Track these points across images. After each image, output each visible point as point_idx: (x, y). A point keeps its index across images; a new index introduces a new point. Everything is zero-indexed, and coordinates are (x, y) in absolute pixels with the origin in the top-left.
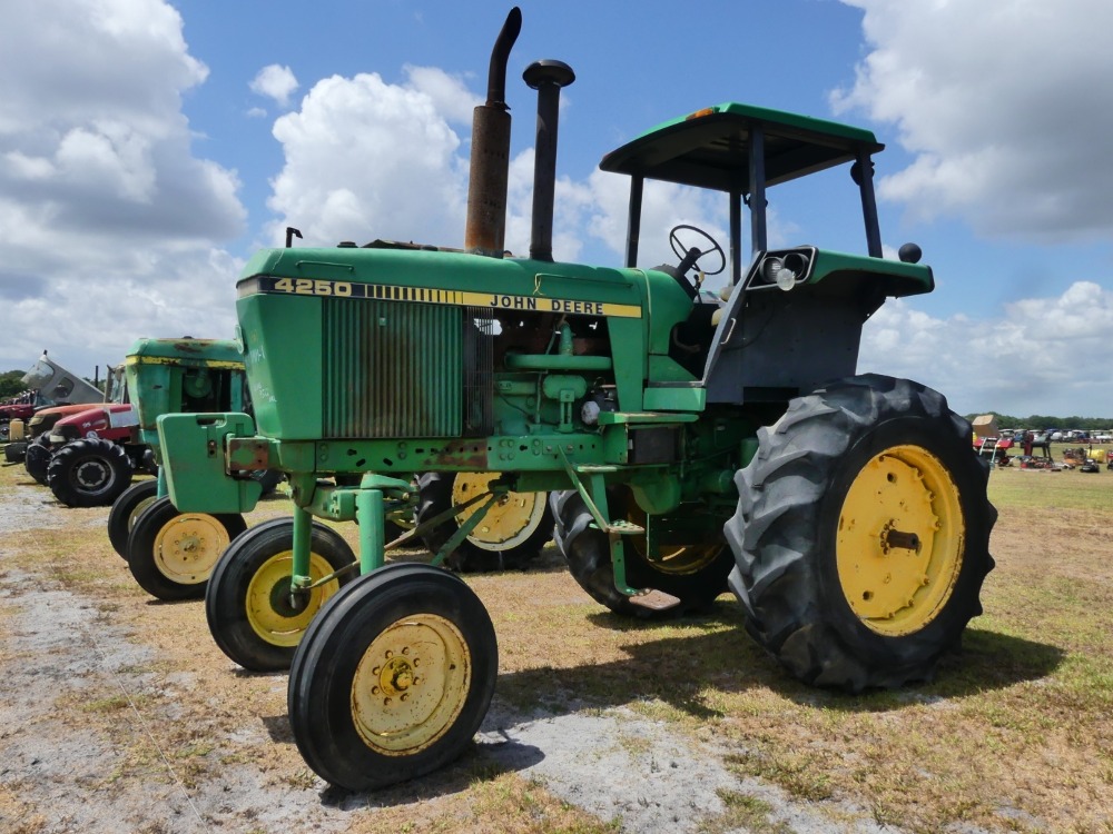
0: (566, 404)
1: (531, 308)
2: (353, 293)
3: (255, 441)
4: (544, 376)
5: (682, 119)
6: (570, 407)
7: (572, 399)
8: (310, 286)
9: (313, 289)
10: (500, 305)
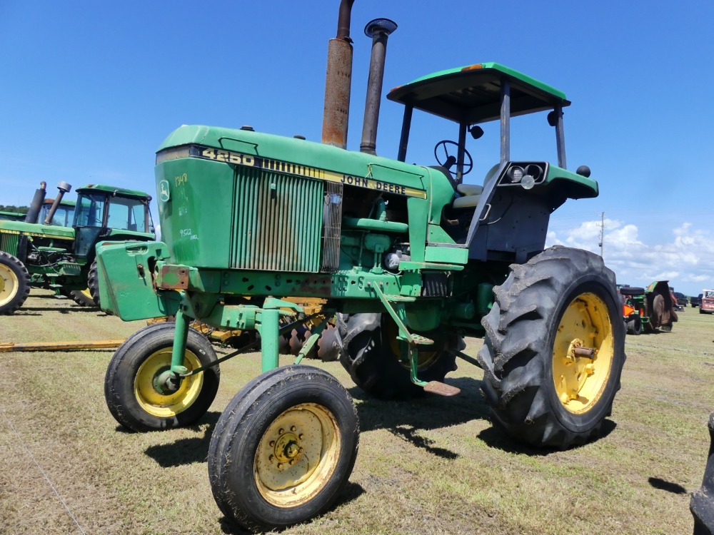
0: (378, 254)
1: (365, 186)
2: (255, 164)
3: (179, 268)
4: (366, 234)
5: (458, 70)
6: (380, 256)
7: (382, 251)
8: (227, 156)
9: (229, 158)
10: (346, 182)
